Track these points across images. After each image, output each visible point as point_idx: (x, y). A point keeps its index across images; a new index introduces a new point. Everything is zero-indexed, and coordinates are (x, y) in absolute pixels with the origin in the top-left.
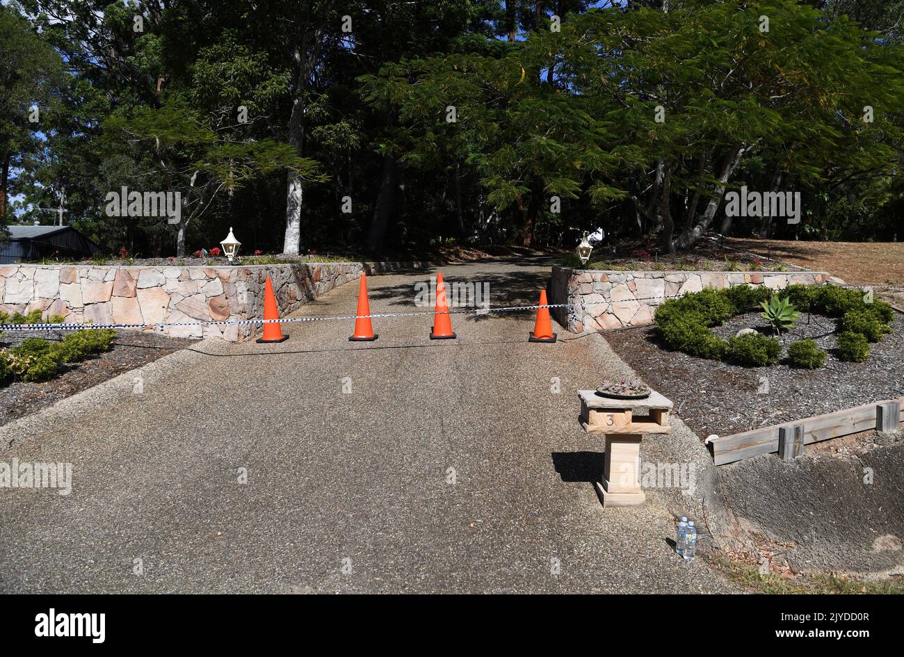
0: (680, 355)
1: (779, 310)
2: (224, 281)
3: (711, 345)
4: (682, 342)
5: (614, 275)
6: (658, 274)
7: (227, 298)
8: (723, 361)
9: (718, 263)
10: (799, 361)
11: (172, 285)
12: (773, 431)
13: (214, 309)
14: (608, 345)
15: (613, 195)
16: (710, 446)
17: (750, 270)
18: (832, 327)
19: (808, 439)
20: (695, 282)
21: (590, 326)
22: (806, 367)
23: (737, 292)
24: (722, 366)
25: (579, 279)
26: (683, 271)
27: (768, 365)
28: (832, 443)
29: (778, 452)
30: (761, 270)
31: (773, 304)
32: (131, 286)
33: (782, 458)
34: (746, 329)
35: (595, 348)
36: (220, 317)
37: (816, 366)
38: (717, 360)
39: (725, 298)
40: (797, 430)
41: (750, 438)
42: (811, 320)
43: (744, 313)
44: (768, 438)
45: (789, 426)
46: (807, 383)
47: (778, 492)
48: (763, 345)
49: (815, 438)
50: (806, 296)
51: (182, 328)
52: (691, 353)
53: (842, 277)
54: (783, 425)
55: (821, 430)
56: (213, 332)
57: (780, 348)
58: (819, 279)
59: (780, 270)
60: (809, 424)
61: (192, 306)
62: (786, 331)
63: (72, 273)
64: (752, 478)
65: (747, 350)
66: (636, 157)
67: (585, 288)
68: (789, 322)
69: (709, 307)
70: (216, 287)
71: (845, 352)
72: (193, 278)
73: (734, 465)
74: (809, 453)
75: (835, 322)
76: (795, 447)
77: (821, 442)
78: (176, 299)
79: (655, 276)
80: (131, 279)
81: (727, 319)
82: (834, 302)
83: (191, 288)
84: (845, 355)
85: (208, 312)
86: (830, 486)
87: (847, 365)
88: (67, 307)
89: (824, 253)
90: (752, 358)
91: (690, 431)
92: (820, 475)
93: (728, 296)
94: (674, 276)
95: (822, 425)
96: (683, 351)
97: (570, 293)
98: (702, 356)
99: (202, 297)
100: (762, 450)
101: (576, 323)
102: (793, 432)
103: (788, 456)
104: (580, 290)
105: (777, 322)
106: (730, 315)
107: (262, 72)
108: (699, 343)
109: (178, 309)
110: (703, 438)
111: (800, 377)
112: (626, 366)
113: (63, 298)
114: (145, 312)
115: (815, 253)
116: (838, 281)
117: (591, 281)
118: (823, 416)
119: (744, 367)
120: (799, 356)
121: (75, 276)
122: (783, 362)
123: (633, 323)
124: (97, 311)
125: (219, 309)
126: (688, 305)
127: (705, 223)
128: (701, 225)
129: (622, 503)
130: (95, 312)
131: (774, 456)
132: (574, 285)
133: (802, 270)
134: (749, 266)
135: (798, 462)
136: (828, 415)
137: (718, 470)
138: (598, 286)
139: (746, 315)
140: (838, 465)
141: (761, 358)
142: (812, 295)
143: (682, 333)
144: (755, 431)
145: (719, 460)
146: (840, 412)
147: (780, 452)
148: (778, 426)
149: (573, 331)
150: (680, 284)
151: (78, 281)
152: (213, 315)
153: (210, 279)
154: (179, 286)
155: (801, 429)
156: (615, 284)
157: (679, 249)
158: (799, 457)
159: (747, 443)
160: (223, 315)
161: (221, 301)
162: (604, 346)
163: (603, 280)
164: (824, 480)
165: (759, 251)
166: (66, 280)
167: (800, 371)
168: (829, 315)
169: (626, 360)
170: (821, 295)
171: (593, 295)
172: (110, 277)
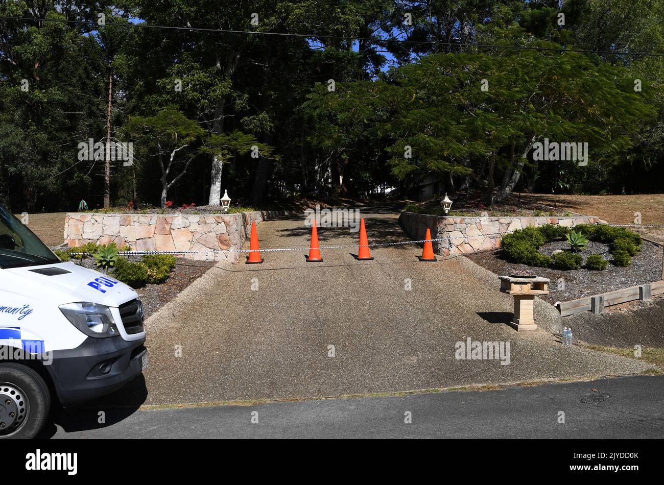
0: (522, 265)
1: (576, 239)
2: (227, 224)
3: (541, 259)
4: (523, 258)
5: (468, 219)
6: (494, 218)
7: (229, 235)
8: (548, 268)
9: (528, 211)
10: (593, 266)
11: (194, 227)
12: (588, 300)
13: (222, 242)
14: (472, 262)
15: (464, 171)
16: (558, 307)
17: (550, 216)
18: (607, 249)
19: (606, 304)
20: (518, 223)
21: (454, 251)
22: (598, 269)
23: (546, 229)
24: (549, 270)
25: (446, 222)
26: (508, 217)
27: (576, 269)
28: (617, 306)
29: (591, 311)
30: (555, 216)
31: (572, 235)
32: (167, 227)
33: (594, 313)
34: (557, 250)
35: (465, 264)
36: (225, 247)
37: (603, 269)
38: (545, 267)
39: (540, 232)
40: (601, 298)
41: (578, 302)
42: (594, 245)
43: (551, 242)
44: (586, 303)
45: (597, 297)
46: (600, 278)
47: (594, 329)
48: (573, 258)
49: (609, 303)
50: (588, 231)
51: (201, 254)
52: (529, 264)
53: (604, 220)
54: (593, 296)
55: (612, 299)
56: (220, 256)
57: (582, 259)
58: (592, 221)
59: (567, 215)
60: (606, 296)
61: (208, 240)
62: (580, 251)
63: (129, 219)
64: (581, 322)
65: (563, 261)
66: (480, 148)
67: (450, 228)
68: (582, 246)
69: (533, 238)
70: (222, 228)
71: (617, 261)
72: (207, 222)
73: (570, 316)
74: (607, 311)
75: (608, 246)
76: (600, 307)
77: (612, 305)
78: (197, 236)
79: (493, 220)
80: (167, 223)
81: (541, 245)
82: (606, 234)
83: (206, 229)
84: (618, 263)
85: (217, 244)
86: (620, 326)
87: (619, 269)
88: (125, 241)
89: (587, 204)
90: (567, 265)
91: (544, 301)
92: (614, 321)
93: (541, 231)
94: (505, 220)
95: (612, 297)
96: (524, 263)
97: (439, 231)
98: (536, 265)
99: (213, 234)
100: (584, 309)
101: (444, 250)
102: (599, 299)
103: (597, 312)
104: (446, 229)
105: (576, 245)
106: (543, 243)
107: (212, 81)
108: (534, 258)
109: (198, 242)
110: (553, 304)
111: (595, 275)
112: (490, 272)
113: (122, 235)
114: (177, 244)
115: (580, 204)
116: (603, 222)
117: (454, 223)
118: (611, 292)
119: (562, 270)
120: (593, 263)
121: (130, 221)
122: (584, 267)
123: (481, 249)
124: (145, 243)
125: (223, 241)
126: (520, 237)
127: (513, 185)
128: (510, 186)
129: (526, 329)
130: (144, 244)
131: (590, 312)
132: (442, 225)
133: (580, 216)
134: (548, 213)
135: (602, 315)
136: (614, 292)
137: (563, 318)
138: (458, 226)
139: (552, 243)
140: (622, 316)
141: (572, 265)
142: (592, 230)
143: (522, 252)
144: (578, 300)
145: (563, 313)
146: (621, 290)
147: (593, 310)
148: (591, 297)
149: (443, 255)
150: (508, 225)
151: (132, 224)
152: (221, 246)
153: (218, 223)
154: (199, 227)
155: (603, 298)
156: (468, 225)
157: (496, 202)
158: (602, 312)
159: (576, 305)
160: (227, 245)
161: (226, 237)
162: (471, 263)
163: (461, 222)
164: (616, 323)
165: (544, 203)
166: (125, 223)
167: (594, 272)
168: (603, 242)
169: (489, 269)
170: (598, 230)
171: (455, 232)
172: (154, 221)
